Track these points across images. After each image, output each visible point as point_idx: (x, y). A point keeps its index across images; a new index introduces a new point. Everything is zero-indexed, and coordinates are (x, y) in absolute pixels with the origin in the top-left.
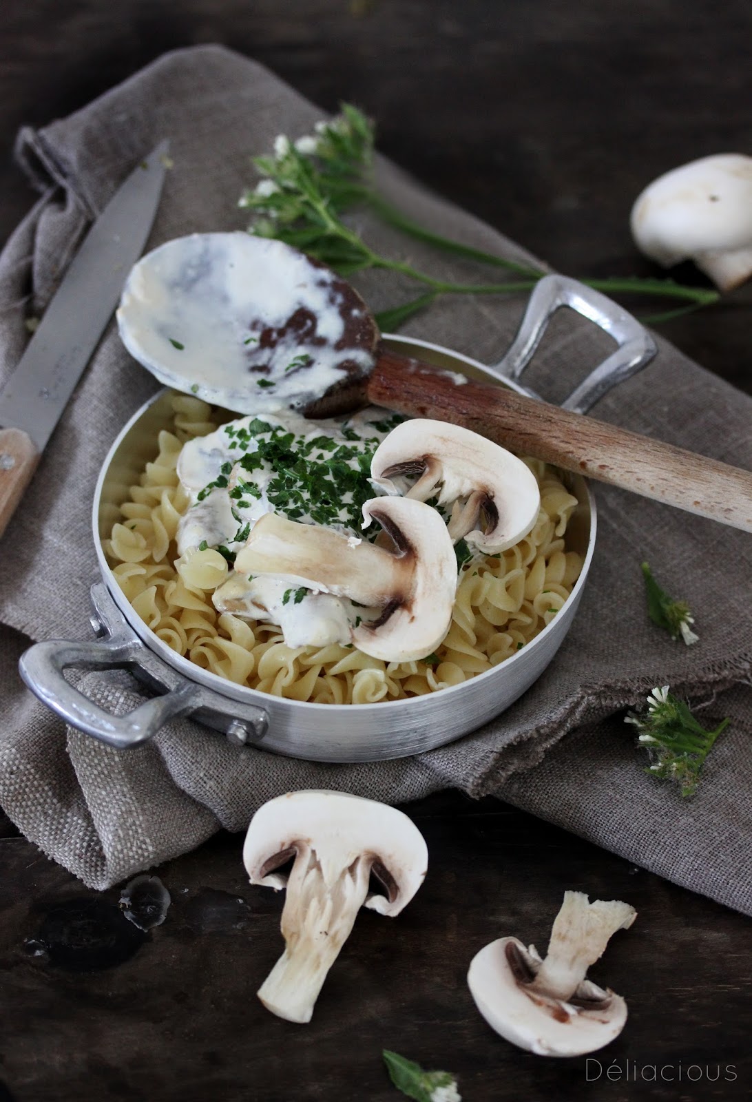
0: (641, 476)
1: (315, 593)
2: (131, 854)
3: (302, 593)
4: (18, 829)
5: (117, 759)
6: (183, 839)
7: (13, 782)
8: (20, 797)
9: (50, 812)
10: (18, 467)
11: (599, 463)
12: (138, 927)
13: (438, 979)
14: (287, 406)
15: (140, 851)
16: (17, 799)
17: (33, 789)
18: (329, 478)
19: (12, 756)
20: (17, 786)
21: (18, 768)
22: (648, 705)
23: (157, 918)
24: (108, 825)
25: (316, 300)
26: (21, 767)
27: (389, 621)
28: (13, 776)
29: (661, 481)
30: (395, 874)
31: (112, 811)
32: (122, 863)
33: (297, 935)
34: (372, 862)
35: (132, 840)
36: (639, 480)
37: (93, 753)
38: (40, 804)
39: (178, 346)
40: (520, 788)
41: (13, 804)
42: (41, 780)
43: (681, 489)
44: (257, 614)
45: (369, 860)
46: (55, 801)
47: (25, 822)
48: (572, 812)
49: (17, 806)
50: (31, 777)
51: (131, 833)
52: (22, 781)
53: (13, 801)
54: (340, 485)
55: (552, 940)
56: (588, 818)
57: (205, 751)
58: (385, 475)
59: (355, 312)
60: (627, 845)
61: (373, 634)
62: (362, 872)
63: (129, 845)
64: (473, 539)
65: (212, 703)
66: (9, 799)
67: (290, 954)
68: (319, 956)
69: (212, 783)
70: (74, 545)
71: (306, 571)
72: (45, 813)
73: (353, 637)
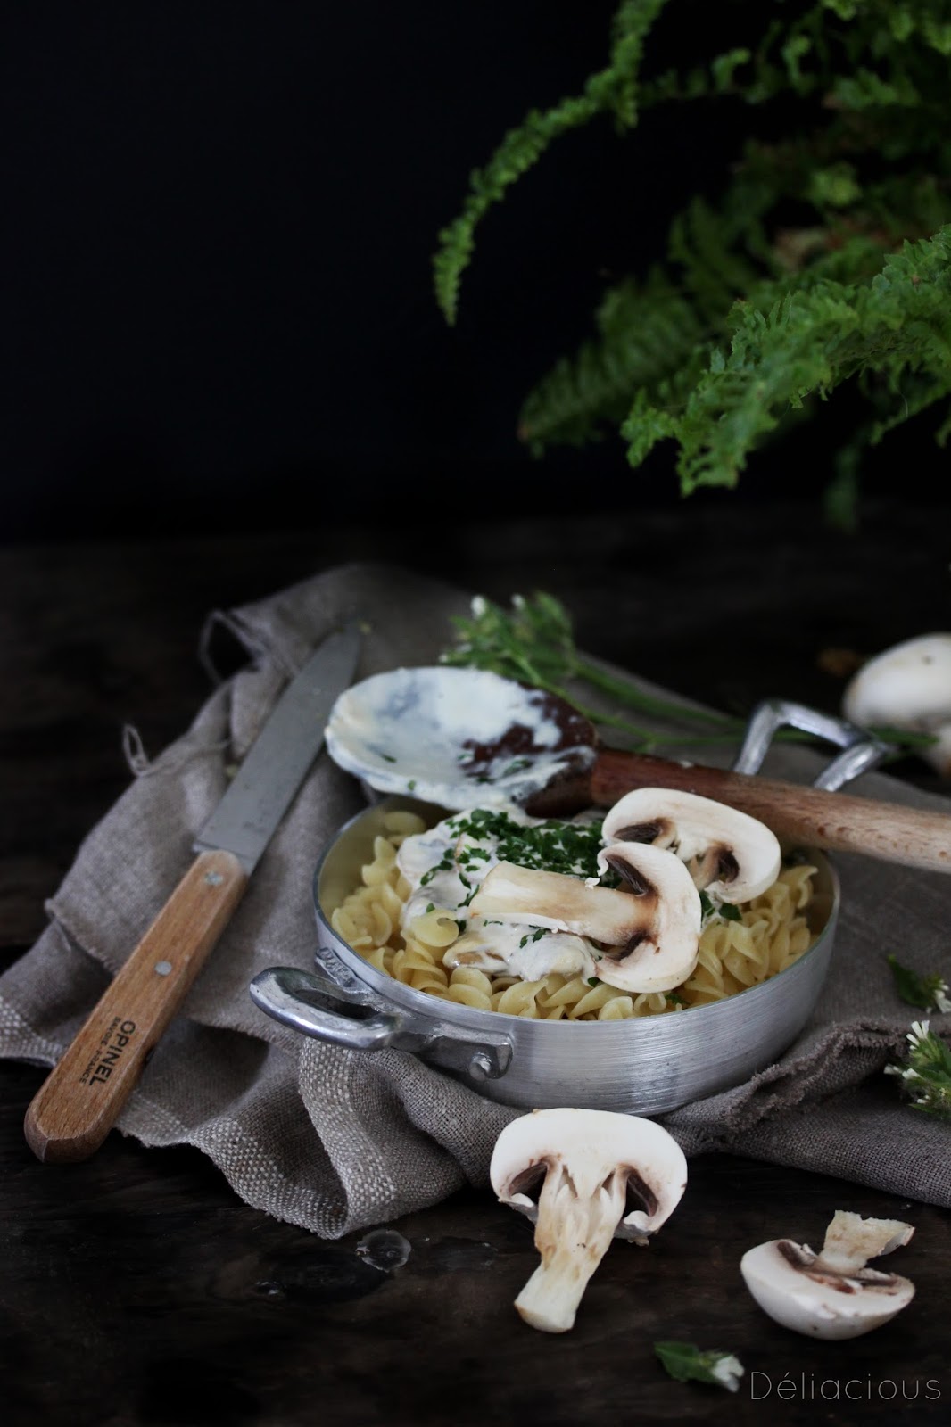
0: (883, 833)
1: (555, 931)
2: (372, 1190)
3: (540, 933)
4: (242, 1200)
5: (351, 1110)
6: (425, 1186)
7: (236, 1152)
8: (243, 1169)
9: (276, 1185)
10: (226, 883)
11: (838, 825)
12: (378, 1268)
13: (706, 1295)
14: (508, 798)
15: (381, 1189)
16: (240, 1170)
17: (257, 1162)
18: (559, 846)
19: (234, 1128)
20: (240, 1157)
21: (240, 1139)
22: (908, 1043)
23: (398, 1260)
24: (346, 1161)
25: (530, 717)
26: (244, 1139)
27: (633, 953)
28: (235, 1147)
29: (903, 836)
30: (653, 1187)
31: (350, 1149)
32: (362, 1198)
33: (553, 1248)
34: (628, 1175)
35: (372, 1176)
36: (880, 837)
37: (326, 1101)
38: (265, 1178)
39: (390, 759)
40: (779, 1140)
41: (237, 1174)
42: (265, 1154)
43: (924, 840)
44: (493, 965)
45: (624, 1173)
46: (281, 1176)
47: (250, 1194)
48: (837, 1151)
49: (240, 1178)
50: (255, 1150)
51: (371, 1169)
52: (245, 1153)
53: (236, 1171)
54: (570, 852)
55: (827, 1239)
56: (856, 1154)
57: (446, 1091)
58: (618, 835)
59: (573, 719)
60: (899, 1174)
61: (618, 965)
62: (618, 1185)
63: (369, 1180)
64: (715, 889)
65: (453, 1033)
66: (232, 1168)
67: (547, 1267)
68: (577, 1268)
69: (455, 1121)
70: (288, 954)
71: (545, 911)
72: (272, 1188)
73: (597, 968)
